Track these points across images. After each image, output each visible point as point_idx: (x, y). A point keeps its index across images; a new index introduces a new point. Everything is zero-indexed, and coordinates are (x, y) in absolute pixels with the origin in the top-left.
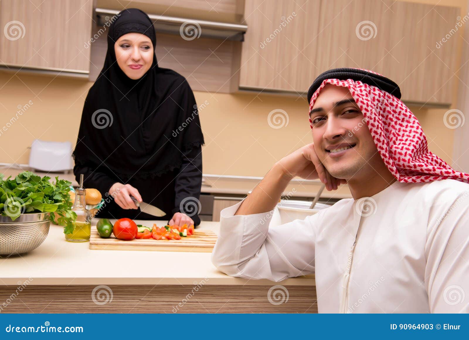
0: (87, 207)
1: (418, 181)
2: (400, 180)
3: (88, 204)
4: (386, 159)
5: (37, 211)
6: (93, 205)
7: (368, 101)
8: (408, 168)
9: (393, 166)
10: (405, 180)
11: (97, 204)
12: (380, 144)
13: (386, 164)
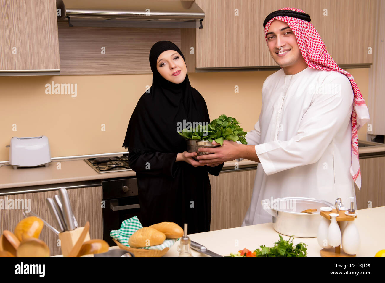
1: (318, 69)
2: (310, 66)
4: (304, 56)
7: (297, 28)
8: (315, 61)
9: (307, 60)
10: (312, 67)
12: (302, 49)
13: (304, 59)
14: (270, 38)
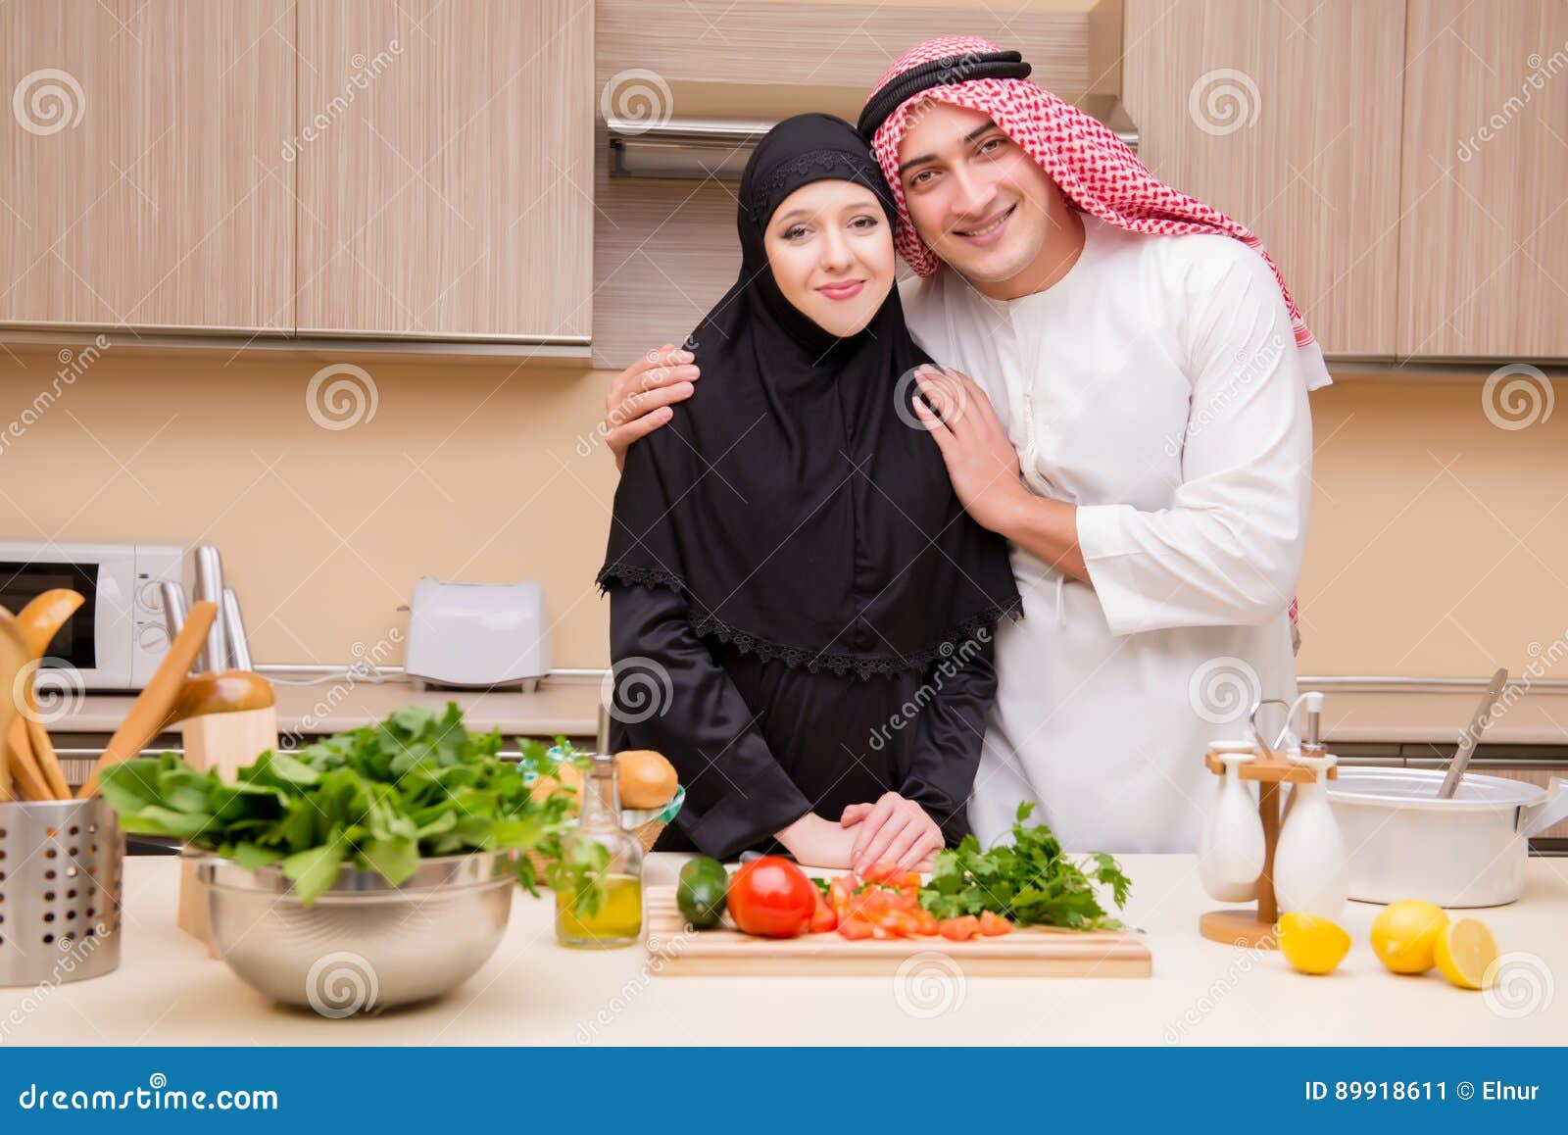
0: (628, 816)
3: (625, 807)
5: (468, 849)
6: (648, 810)
11: (663, 806)
14: (919, 181)
